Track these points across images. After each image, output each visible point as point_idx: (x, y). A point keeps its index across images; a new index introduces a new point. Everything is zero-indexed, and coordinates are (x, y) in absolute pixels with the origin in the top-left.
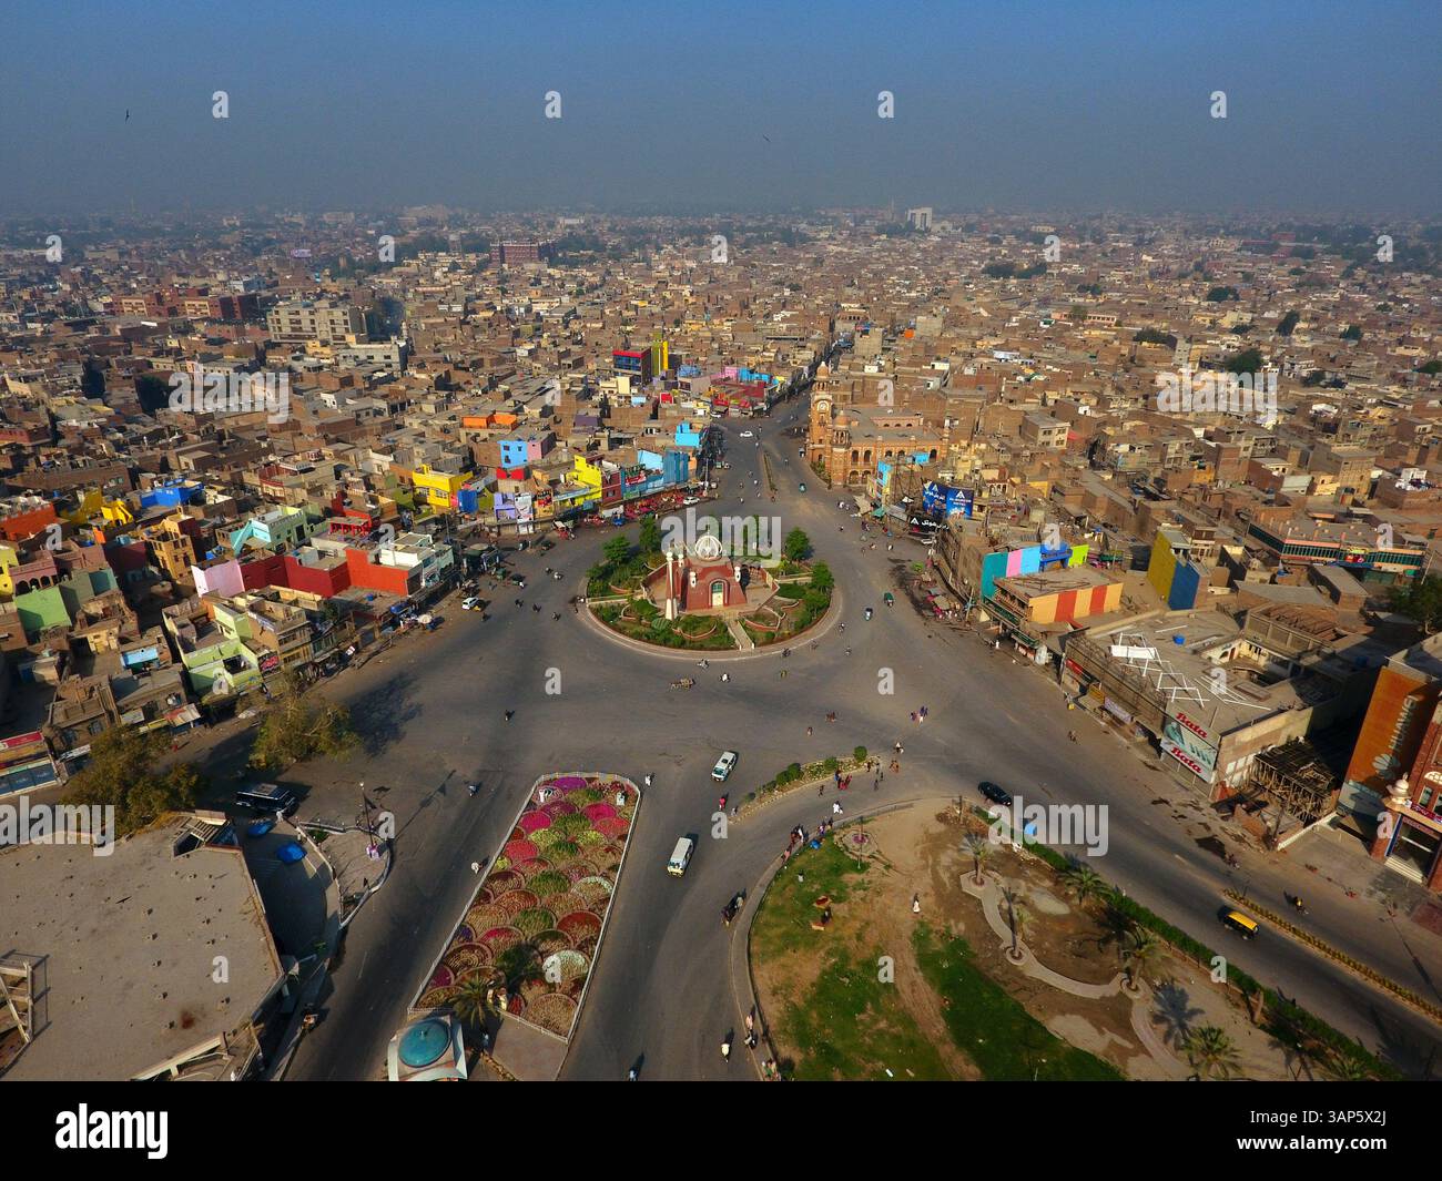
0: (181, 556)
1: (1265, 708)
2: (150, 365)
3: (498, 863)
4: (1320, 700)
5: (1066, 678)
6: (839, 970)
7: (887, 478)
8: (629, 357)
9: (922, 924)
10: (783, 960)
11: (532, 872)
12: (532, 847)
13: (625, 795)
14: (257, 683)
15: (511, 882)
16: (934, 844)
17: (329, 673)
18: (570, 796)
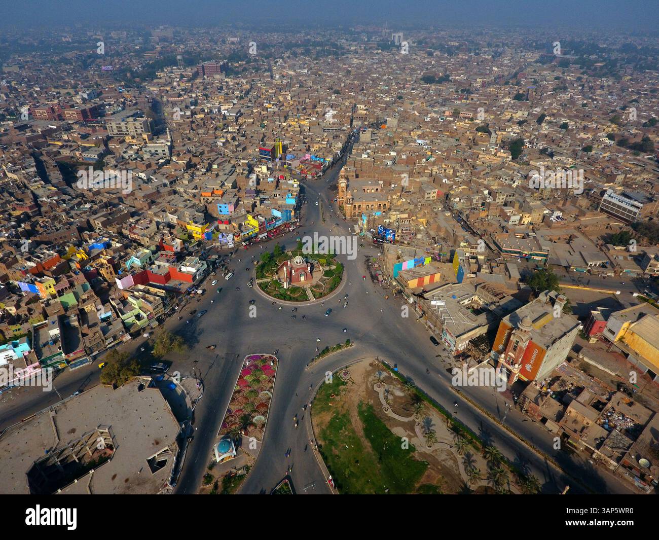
0: (109, 272)
1: (474, 325)
2: (59, 153)
3: (236, 388)
4: (492, 321)
5: (418, 309)
6: (336, 418)
7: (365, 222)
8: (266, 151)
9: (361, 401)
10: (321, 415)
11: (247, 390)
12: (246, 381)
13: (273, 362)
14: (147, 324)
15: (241, 394)
16: (368, 374)
17: (170, 315)
18: (256, 362)
